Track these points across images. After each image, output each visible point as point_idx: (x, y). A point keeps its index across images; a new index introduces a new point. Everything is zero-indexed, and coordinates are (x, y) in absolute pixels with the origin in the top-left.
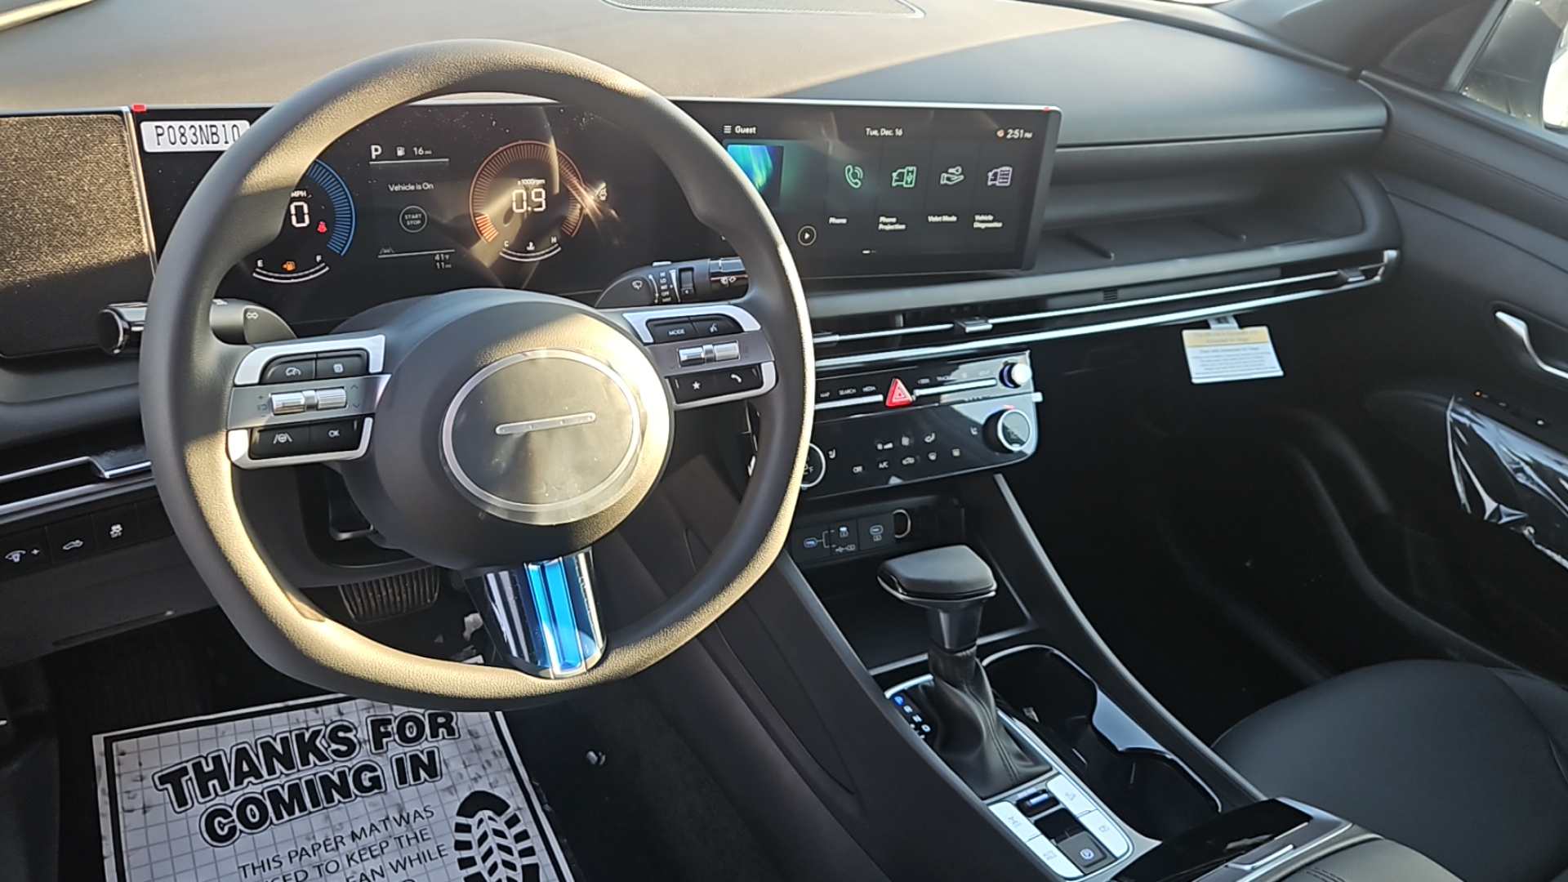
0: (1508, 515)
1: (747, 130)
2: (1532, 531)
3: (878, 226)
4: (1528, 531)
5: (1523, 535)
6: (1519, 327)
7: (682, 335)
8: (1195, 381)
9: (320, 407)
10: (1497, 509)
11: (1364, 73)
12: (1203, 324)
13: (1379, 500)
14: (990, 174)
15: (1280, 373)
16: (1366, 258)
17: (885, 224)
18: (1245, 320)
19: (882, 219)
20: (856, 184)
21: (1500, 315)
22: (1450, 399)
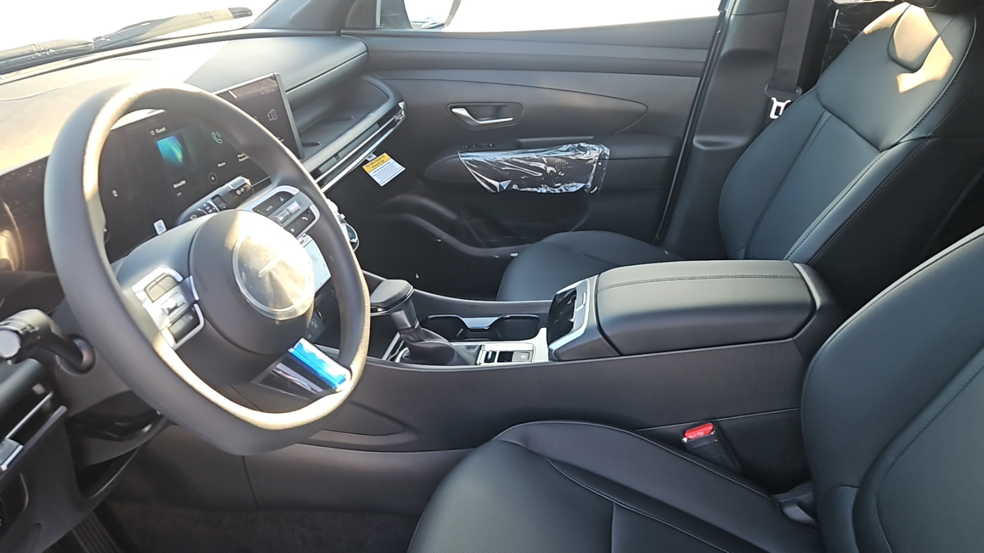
0: (505, 184)
1: (161, 130)
2: (517, 186)
3: (238, 161)
4: (515, 187)
5: (514, 189)
6: (463, 112)
7: (272, 209)
8: (382, 185)
9: (178, 305)
10: (500, 185)
11: (342, 31)
12: (366, 162)
13: (450, 215)
14: (268, 115)
15: (404, 169)
16: (395, 110)
17: (241, 158)
18: (377, 152)
19: (239, 156)
20: (220, 141)
21: (454, 110)
22: (457, 153)
